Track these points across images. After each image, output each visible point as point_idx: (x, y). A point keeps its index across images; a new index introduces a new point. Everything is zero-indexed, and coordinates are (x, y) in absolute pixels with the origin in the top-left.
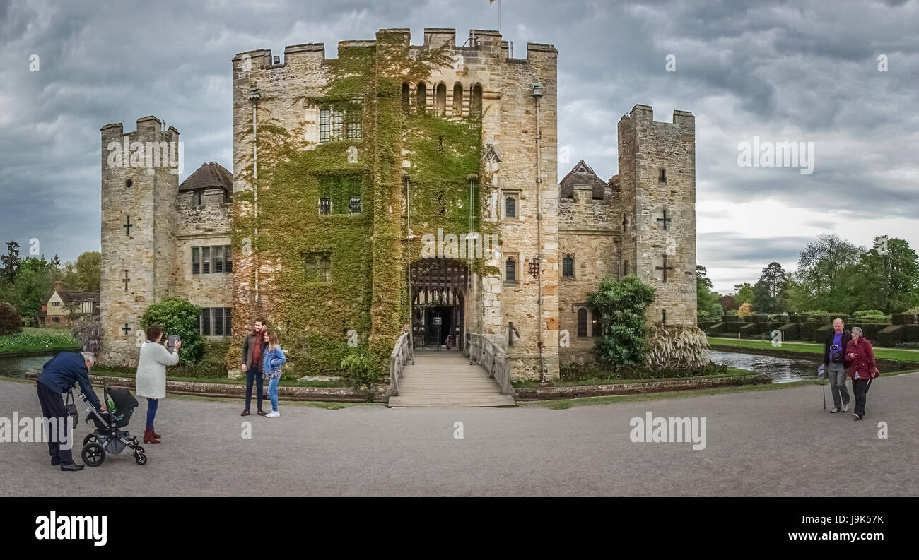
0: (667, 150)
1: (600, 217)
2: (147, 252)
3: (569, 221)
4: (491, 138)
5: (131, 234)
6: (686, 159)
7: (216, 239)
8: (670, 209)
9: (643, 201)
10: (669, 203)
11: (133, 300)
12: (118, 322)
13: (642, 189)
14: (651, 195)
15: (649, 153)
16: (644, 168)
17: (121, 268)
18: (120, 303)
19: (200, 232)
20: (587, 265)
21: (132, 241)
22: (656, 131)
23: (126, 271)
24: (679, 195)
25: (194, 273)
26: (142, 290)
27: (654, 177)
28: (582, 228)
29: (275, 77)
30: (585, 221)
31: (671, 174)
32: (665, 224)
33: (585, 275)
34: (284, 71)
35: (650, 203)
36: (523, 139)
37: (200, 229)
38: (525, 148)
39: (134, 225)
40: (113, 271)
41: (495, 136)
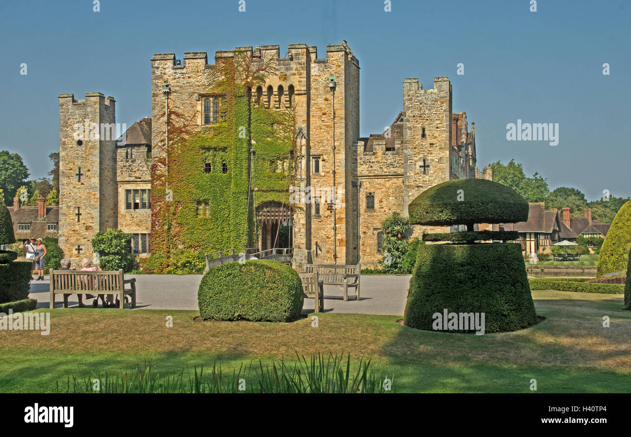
0: (427, 112)
1: (391, 165)
2: (94, 195)
3: (370, 169)
4: (301, 122)
5: (82, 181)
6: (442, 117)
7: (142, 185)
8: (429, 158)
9: (409, 154)
10: (428, 153)
11: (84, 229)
12: (72, 245)
13: (408, 145)
14: (415, 148)
15: (414, 116)
16: (410, 128)
17: (74, 206)
18: (74, 231)
19: (132, 179)
20: (383, 200)
21: (83, 186)
22: (420, 98)
23: (78, 208)
24: (436, 147)
25: (127, 208)
26: (91, 221)
27: (418, 135)
28: (380, 173)
29: (177, 76)
30: (381, 168)
31: (430, 130)
32: (425, 170)
33: (383, 208)
34: (183, 72)
35: (414, 154)
36: (323, 119)
37: (132, 177)
38: (324, 125)
39: (84, 174)
40: (68, 207)
41: (303, 121)
